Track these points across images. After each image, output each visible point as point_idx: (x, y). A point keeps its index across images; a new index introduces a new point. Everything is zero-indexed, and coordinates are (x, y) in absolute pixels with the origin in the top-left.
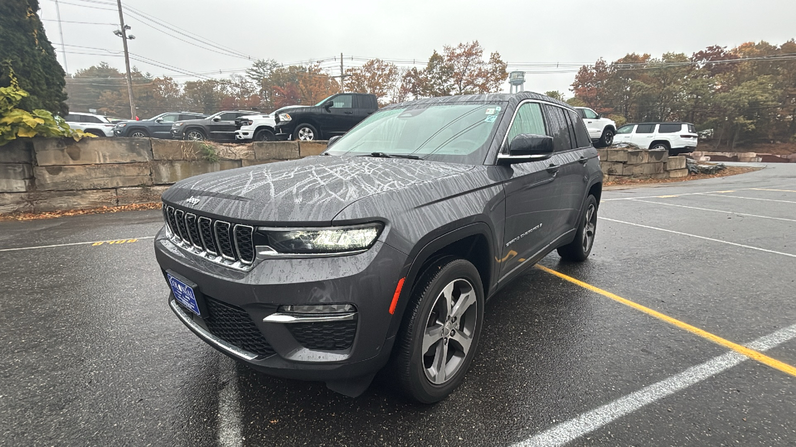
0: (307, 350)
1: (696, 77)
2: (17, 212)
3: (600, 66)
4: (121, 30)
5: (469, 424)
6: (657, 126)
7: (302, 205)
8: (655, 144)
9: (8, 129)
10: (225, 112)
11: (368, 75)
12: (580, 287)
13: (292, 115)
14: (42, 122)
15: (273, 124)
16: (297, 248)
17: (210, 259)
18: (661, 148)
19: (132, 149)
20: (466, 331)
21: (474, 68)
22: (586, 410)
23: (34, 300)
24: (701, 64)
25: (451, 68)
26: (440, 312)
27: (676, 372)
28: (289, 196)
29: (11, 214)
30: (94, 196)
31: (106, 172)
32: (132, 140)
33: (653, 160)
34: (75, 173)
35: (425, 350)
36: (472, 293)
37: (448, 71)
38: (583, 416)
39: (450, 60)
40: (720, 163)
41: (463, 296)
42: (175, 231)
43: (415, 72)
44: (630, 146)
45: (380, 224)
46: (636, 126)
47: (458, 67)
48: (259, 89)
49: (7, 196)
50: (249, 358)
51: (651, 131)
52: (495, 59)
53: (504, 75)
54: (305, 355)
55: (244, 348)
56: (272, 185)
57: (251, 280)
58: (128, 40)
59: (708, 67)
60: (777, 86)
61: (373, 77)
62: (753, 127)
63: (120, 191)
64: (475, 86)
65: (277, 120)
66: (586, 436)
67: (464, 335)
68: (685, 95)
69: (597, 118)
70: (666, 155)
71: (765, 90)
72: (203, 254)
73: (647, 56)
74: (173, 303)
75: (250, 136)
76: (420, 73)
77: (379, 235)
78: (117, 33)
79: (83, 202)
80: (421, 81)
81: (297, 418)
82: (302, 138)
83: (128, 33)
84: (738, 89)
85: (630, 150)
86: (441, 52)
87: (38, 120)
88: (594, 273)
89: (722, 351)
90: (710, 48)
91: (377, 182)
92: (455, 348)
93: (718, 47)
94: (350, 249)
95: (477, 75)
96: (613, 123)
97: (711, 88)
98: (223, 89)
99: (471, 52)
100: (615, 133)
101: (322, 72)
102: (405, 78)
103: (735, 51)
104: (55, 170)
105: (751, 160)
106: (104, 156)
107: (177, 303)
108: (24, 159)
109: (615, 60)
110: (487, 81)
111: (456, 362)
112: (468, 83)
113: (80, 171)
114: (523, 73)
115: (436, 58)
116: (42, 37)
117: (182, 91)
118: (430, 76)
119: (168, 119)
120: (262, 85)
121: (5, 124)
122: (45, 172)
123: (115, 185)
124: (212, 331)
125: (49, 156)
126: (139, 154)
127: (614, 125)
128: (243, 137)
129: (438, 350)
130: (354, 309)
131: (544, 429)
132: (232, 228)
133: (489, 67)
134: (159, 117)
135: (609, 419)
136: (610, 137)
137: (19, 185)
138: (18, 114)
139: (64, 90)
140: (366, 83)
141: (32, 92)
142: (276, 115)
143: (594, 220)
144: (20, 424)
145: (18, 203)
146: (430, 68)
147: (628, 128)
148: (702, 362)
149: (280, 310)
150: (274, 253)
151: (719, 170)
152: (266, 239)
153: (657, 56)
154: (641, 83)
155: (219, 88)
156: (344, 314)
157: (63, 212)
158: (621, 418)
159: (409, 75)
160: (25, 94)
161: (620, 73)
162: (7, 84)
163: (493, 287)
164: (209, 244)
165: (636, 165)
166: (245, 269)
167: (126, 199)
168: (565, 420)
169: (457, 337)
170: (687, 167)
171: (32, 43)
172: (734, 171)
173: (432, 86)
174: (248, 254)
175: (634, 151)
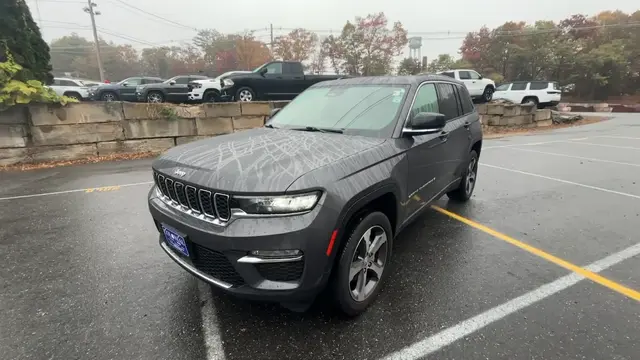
0: (268, 281)
1: (561, 41)
2: (19, 164)
3: (484, 32)
4: (88, 6)
5: (383, 330)
6: (529, 85)
7: (263, 179)
8: (526, 99)
9: (8, 97)
10: (179, 77)
11: (293, 41)
12: (463, 223)
13: (233, 80)
14: (35, 91)
15: (219, 88)
16: (260, 211)
17: (195, 215)
18: (531, 103)
19: (107, 111)
20: (379, 263)
21: (380, 36)
22: (466, 319)
23: (51, 239)
24: (567, 30)
25: (361, 35)
26: (362, 251)
27: (531, 289)
28: (253, 172)
29: (15, 165)
30: (80, 150)
31: (88, 130)
32: (106, 104)
33: (524, 112)
34: (63, 132)
35: (351, 278)
36: (384, 235)
37: (359, 38)
38: (463, 323)
39: (360, 29)
40: (578, 114)
41: (377, 238)
42: (164, 192)
43: (332, 39)
44: (506, 101)
45: (319, 192)
46: (511, 85)
47: (367, 34)
48: (203, 54)
49: (11, 150)
50: (226, 286)
51: (524, 88)
52: (398, 27)
53: (405, 40)
54: (268, 285)
55: (222, 280)
56: (239, 162)
57: (228, 233)
58: (95, 16)
59: (572, 32)
60: (627, 48)
61: (297, 43)
62: (607, 82)
63: (99, 145)
64: (381, 50)
65: (222, 85)
66: (465, 337)
67: (378, 265)
68: (552, 56)
69: (480, 78)
70: (535, 107)
71: (617, 52)
72: (189, 212)
73: (522, 24)
74: (164, 244)
75: (200, 97)
76: (336, 40)
77: (318, 200)
78: (86, 10)
79: (71, 154)
80: (336, 46)
81: (259, 327)
82: (243, 99)
83: (95, 9)
84: (595, 51)
85: (506, 105)
86: (353, 22)
87: (31, 89)
88: (474, 211)
89: (566, 272)
90: (575, 17)
91: (315, 157)
92: (371, 275)
93: (581, 16)
94: (298, 211)
95: (383, 41)
96: (492, 82)
97: (574, 50)
98: (174, 54)
99: (378, 22)
100: (494, 90)
101: (255, 40)
102: (324, 44)
103: (595, 18)
104: (47, 129)
105: (604, 111)
106: (86, 118)
107: (168, 245)
108: (22, 121)
109: (496, 27)
110: (391, 45)
111: (372, 284)
112: (376, 48)
113: (66, 130)
114: (420, 39)
115: (349, 27)
116: (29, 19)
117: (140, 56)
118: (344, 42)
119: (132, 83)
120: (206, 50)
121: (6, 93)
122: (40, 131)
123: (95, 140)
124: (197, 267)
125: (42, 118)
126: (113, 115)
127: (493, 84)
128: (195, 98)
129: (359, 277)
130: (302, 252)
131: (435, 332)
132: (212, 195)
133: (393, 35)
134: (125, 81)
135: (482, 325)
136: (490, 94)
137: (20, 142)
138: (15, 85)
139: (50, 63)
140: (291, 48)
141: (24, 66)
142: (221, 80)
143: (475, 169)
144: (63, 334)
145: (20, 156)
146: (344, 35)
147: (505, 86)
148: (551, 281)
149: (249, 254)
150: (244, 214)
151: (577, 120)
152: (238, 204)
153: (531, 23)
154: (517, 46)
155: (171, 53)
156: (294, 256)
157: (56, 163)
158: (491, 324)
159: (326, 41)
160: (19, 68)
161: (500, 38)
162: (4, 59)
163: (399, 228)
164: (195, 205)
165: (511, 117)
166: (223, 224)
167: (106, 151)
168: (450, 325)
169: (373, 267)
170: (551, 118)
171: (21, 25)
172: (589, 121)
173: (346, 51)
174: (225, 214)
175: (509, 106)
